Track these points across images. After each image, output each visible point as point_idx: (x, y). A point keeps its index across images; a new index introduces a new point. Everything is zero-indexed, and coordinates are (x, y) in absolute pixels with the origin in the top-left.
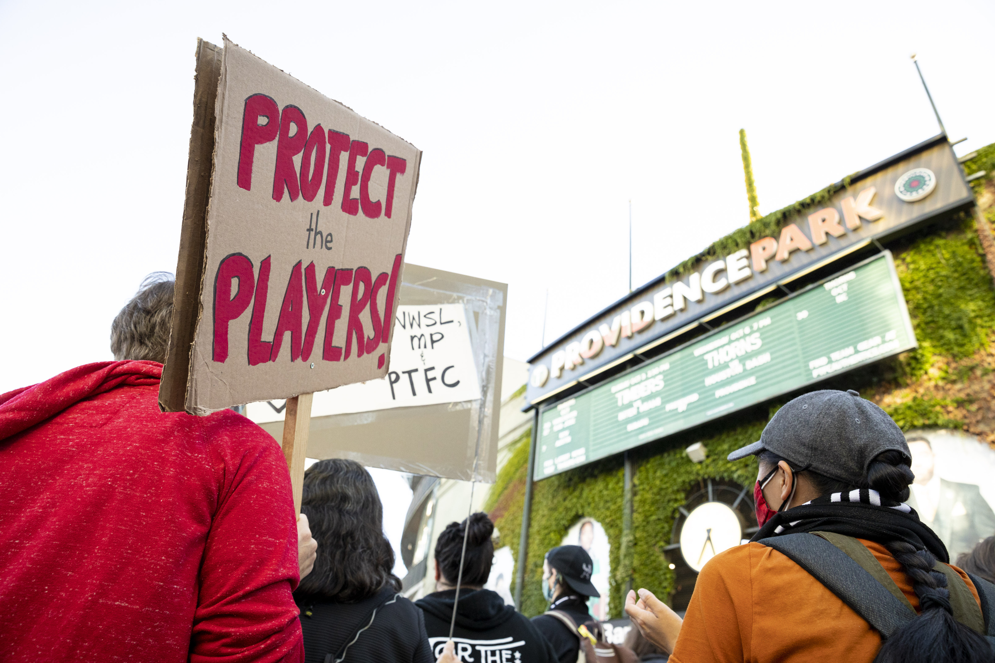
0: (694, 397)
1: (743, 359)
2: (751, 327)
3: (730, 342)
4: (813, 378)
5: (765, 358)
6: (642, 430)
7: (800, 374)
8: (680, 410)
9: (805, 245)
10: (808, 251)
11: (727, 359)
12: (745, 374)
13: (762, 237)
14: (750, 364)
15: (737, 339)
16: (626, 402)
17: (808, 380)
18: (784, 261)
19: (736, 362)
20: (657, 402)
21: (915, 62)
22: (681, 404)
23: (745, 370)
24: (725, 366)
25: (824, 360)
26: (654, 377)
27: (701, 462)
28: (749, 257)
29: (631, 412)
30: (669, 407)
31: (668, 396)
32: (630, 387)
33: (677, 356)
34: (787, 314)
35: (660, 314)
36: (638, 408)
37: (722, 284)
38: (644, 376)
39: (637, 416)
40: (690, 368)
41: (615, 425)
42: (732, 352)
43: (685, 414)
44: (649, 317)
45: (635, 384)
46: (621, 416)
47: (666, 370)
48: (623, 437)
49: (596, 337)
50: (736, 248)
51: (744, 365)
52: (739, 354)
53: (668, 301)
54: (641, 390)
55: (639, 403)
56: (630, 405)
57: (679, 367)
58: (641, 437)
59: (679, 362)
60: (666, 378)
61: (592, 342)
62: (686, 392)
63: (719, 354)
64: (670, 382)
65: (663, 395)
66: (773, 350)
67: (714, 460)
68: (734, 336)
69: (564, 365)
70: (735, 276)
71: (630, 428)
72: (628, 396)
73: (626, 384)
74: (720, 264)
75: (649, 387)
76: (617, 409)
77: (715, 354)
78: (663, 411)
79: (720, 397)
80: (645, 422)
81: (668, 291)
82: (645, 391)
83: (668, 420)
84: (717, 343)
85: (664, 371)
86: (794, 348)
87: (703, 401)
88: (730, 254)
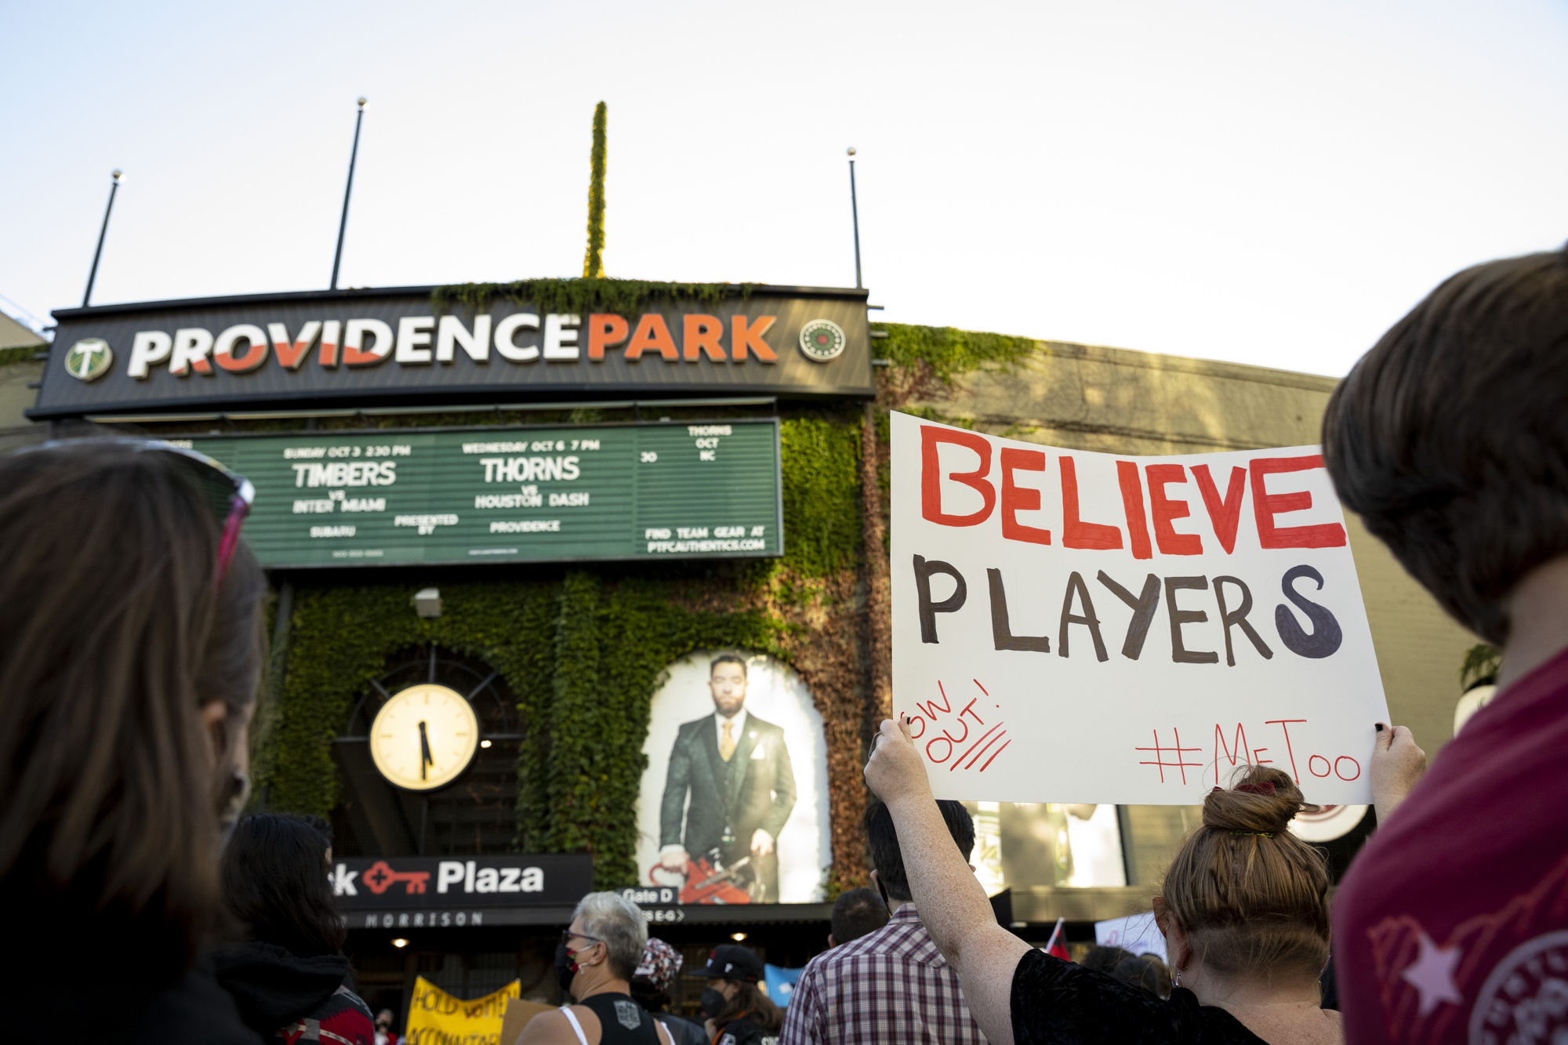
0: (451, 519)
1: (547, 487)
2: (568, 444)
3: (528, 454)
4: (646, 552)
5: (581, 499)
6: (339, 543)
7: (628, 541)
8: (422, 531)
9: (670, 352)
10: (669, 363)
11: (520, 478)
12: (543, 512)
13: (609, 311)
14: (557, 500)
15: (541, 454)
16: (313, 482)
17: (639, 552)
18: (632, 362)
19: (533, 489)
20: (379, 505)
21: (852, 163)
22: (426, 524)
23: (545, 504)
24: (514, 487)
25: (665, 533)
26: (380, 460)
27: (429, 619)
28: (582, 328)
29: (322, 506)
30: (401, 520)
31: (401, 498)
32: (325, 461)
33: (430, 441)
34: (627, 446)
35: (405, 354)
36: (338, 503)
37: (531, 353)
38: (357, 452)
39: (336, 517)
40: (449, 469)
41: (284, 517)
42: (530, 471)
43: (430, 541)
44: (381, 349)
45: (337, 460)
46: (300, 506)
47: (405, 457)
48: (298, 544)
49: (257, 337)
50: (567, 307)
51: (546, 498)
52: (541, 477)
53: (425, 338)
54: (349, 474)
55: (340, 495)
56: (322, 492)
57: (431, 460)
58: (337, 554)
59: (431, 452)
60: (401, 470)
61: (242, 342)
62: (436, 504)
63: (506, 464)
64: (407, 479)
65: (392, 497)
66: (595, 491)
67: (454, 622)
68: (537, 446)
69: (166, 361)
70: (553, 351)
71: (316, 532)
72: (319, 475)
73: (318, 452)
74: (532, 320)
75: (366, 474)
76: (291, 490)
77: (500, 462)
78: (388, 524)
79: (497, 533)
80: (348, 531)
81: (428, 322)
82: (356, 478)
83: (394, 542)
84: (506, 447)
85: (399, 456)
86: (628, 499)
87: (466, 531)
88: (554, 311)
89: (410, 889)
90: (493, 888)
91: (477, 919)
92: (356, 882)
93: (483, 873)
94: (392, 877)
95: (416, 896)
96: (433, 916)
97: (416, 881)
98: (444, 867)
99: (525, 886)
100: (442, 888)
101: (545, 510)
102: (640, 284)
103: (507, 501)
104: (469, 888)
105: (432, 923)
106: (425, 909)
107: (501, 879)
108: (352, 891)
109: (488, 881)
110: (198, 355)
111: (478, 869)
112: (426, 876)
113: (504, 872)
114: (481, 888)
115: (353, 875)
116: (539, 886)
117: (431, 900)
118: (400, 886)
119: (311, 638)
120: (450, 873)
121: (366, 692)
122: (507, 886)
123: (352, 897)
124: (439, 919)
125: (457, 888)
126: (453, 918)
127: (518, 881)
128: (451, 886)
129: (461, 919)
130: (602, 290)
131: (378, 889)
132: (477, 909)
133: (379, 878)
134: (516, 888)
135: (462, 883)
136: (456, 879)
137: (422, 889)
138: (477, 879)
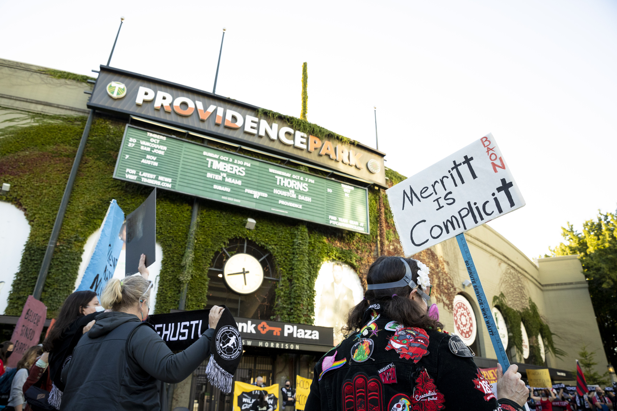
0: (265, 195)
1: (298, 192)
2: (304, 179)
3: (291, 178)
4: (329, 223)
5: (308, 199)
6: (224, 193)
7: (323, 218)
8: (255, 197)
9: (333, 156)
10: (332, 159)
11: (289, 186)
14: (301, 197)
15: (295, 179)
16: (214, 167)
17: (327, 223)
18: (322, 156)
19: (293, 191)
20: (239, 183)
21: (375, 111)
22: (257, 194)
23: (297, 198)
24: (287, 189)
25: (335, 218)
26: (240, 165)
27: (249, 230)
28: (307, 139)
29: (219, 178)
30: (247, 190)
31: (247, 182)
32: (219, 160)
33: (257, 164)
34: (323, 185)
35: (248, 129)
36: (224, 178)
37: (290, 142)
38: (231, 160)
39: (222, 183)
40: (264, 176)
41: (203, 178)
42: (292, 185)
43: (257, 201)
44: (239, 124)
45: (223, 161)
46: (209, 175)
47: (248, 167)
48: (208, 190)
49: (191, 104)
50: (304, 130)
51: (297, 196)
52: (296, 188)
53: (255, 125)
54: (228, 168)
55: (225, 175)
56: (218, 172)
57: (257, 171)
58: (223, 197)
59: (258, 168)
60: (247, 172)
61: (184, 104)
62: (259, 188)
63: (284, 180)
64: (249, 175)
65: (244, 181)
66: (313, 198)
67: (258, 233)
68: (294, 176)
69: (152, 101)
70: (298, 144)
71: (215, 187)
72: (216, 165)
73: (216, 156)
74: (291, 131)
75: (234, 170)
76: (205, 168)
77: (282, 178)
78: (242, 191)
79: (281, 204)
80: (228, 190)
81: (256, 119)
82: (230, 170)
83: (245, 198)
84: (284, 174)
85: (246, 166)
86: (323, 203)
87: (270, 201)
88: (299, 130)
89: (275, 334)
90: (303, 336)
91: (297, 347)
92: (255, 328)
93: (299, 330)
94: (268, 328)
95: (277, 336)
96: (282, 344)
97: (276, 331)
98: (286, 327)
99: (313, 337)
100: (286, 335)
101: (297, 200)
102: (327, 131)
103: (284, 193)
104: (295, 336)
105: (282, 347)
106: (280, 342)
107: (305, 333)
108: (254, 332)
109: (301, 334)
110: (166, 103)
111: (298, 329)
112: (280, 329)
113: (306, 331)
114: (299, 336)
115: (254, 325)
116: (317, 338)
117: (282, 339)
118: (271, 332)
119: (204, 227)
120: (288, 329)
121: (221, 252)
122: (307, 337)
123: (254, 334)
124: (284, 346)
125: (291, 335)
126: (289, 346)
127: (311, 335)
128: (289, 334)
129: (292, 347)
130: (315, 128)
131: (263, 332)
132: (298, 344)
133: (263, 328)
134: (310, 337)
135: (293, 333)
136: (290, 332)
137: (279, 334)
138: (297, 332)
